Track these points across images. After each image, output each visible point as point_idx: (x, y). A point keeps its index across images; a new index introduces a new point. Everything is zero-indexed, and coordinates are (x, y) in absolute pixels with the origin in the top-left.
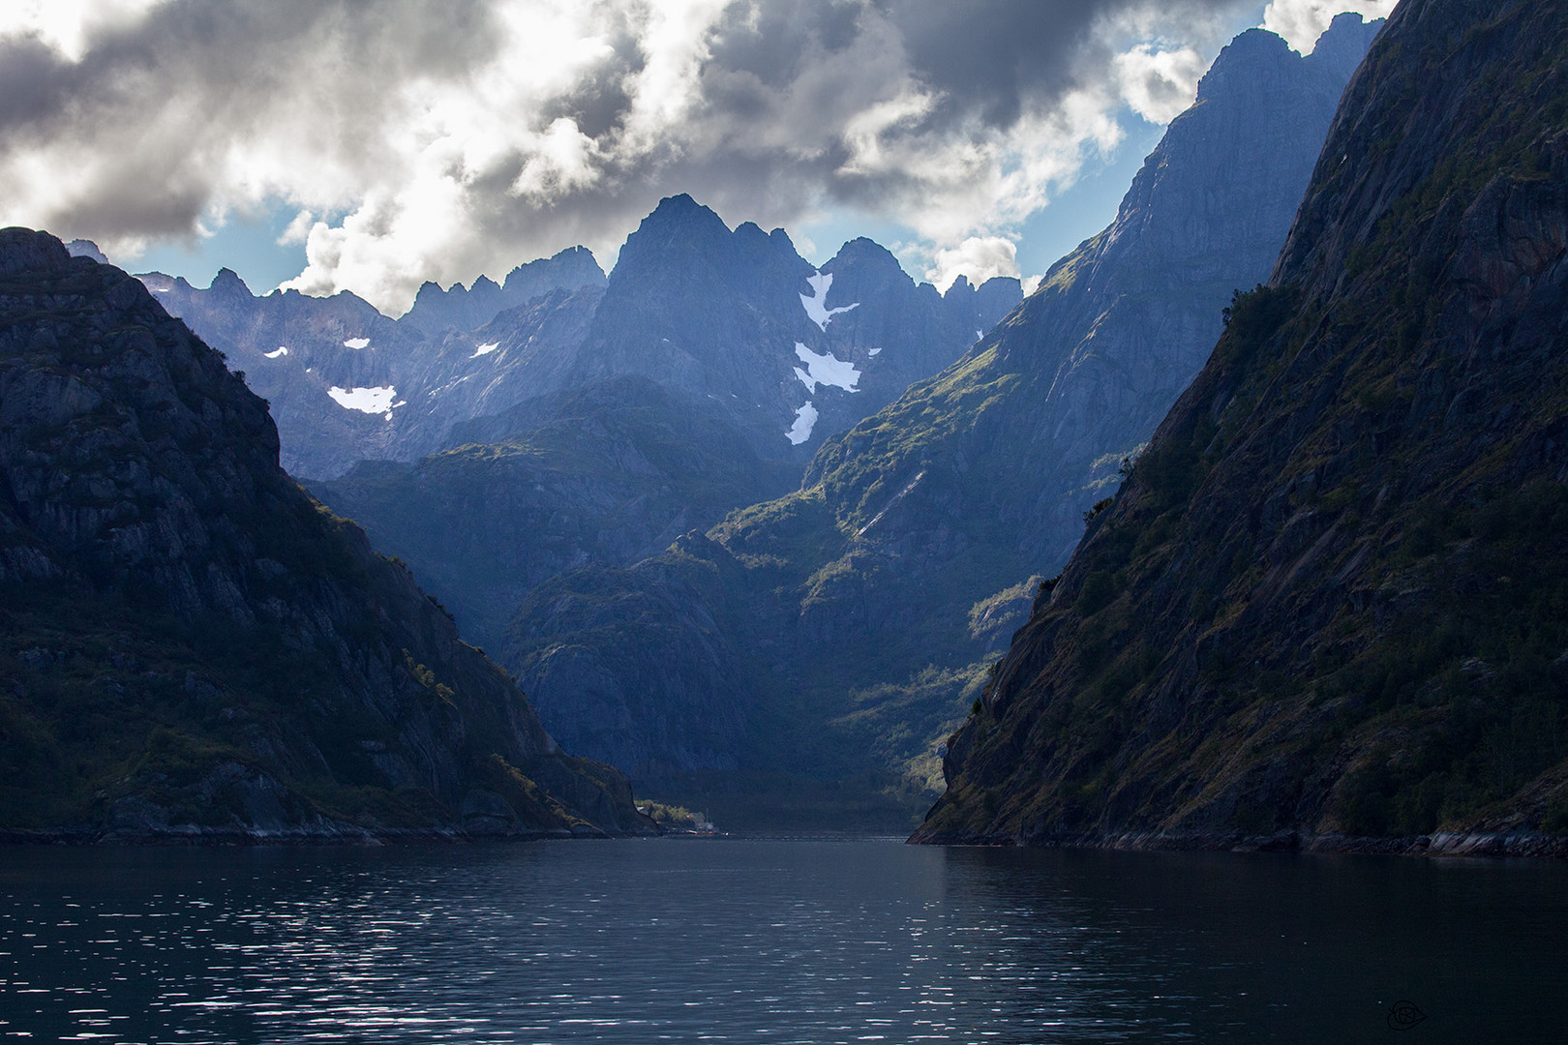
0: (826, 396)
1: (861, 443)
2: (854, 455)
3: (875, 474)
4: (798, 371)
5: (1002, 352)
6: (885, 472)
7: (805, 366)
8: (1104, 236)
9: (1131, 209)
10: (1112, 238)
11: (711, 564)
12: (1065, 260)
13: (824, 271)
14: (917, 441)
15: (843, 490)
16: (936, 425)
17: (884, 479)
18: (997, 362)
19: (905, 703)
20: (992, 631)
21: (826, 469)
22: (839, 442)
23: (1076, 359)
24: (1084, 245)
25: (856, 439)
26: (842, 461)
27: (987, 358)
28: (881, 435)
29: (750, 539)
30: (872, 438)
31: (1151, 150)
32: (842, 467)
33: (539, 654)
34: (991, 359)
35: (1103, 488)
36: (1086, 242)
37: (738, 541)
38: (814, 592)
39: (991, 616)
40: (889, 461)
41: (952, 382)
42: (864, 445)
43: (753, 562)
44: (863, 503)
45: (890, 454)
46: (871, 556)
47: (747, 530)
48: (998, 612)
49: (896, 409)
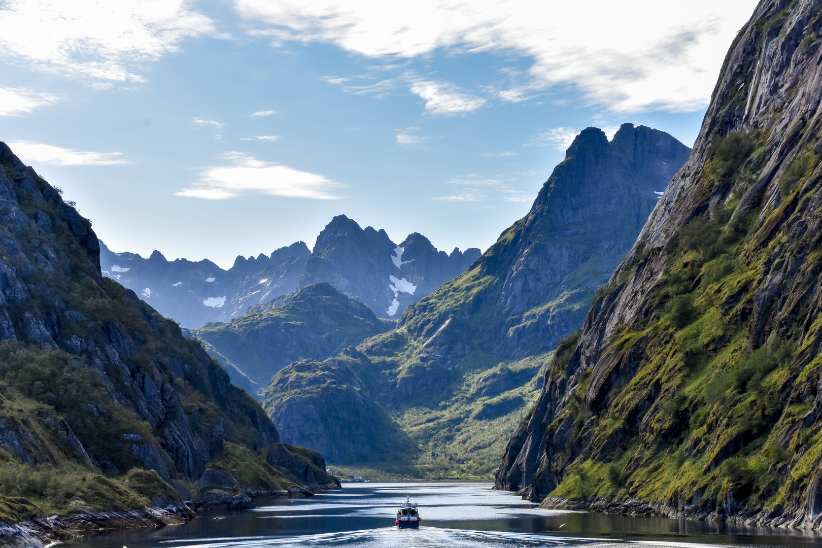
0: (402, 296)
1: (422, 308)
2: (419, 313)
3: (429, 321)
4: (391, 286)
5: (483, 267)
6: (433, 320)
7: (394, 284)
8: (526, 218)
9: (538, 205)
10: (531, 218)
11: (358, 361)
12: (508, 230)
13: (401, 245)
14: (447, 306)
15: (415, 328)
16: (455, 299)
17: (433, 323)
18: (480, 272)
19: (446, 420)
20: (482, 388)
21: (407, 319)
22: (413, 308)
23: (516, 269)
24: (517, 223)
25: (420, 306)
26: (414, 316)
27: (476, 271)
28: (431, 304)
29: (375, 350)
30: (427, 306)
31: (546, 180)
32: (414, 318)
33: (282, 400)
34: (478, 271)
35: (530, 326)
36: (517, 222)
37: (370, 351)
38: (404, 372)
39: (483, 381)
40: (435, 315)
41: (461, 281)
42: (424, 308)
43: (376, 359)
44: (424, 333)
45: (435, 312)
46: (428, 356)
47: (373, 346)
48: (486, 380)
49: (437, 293)
